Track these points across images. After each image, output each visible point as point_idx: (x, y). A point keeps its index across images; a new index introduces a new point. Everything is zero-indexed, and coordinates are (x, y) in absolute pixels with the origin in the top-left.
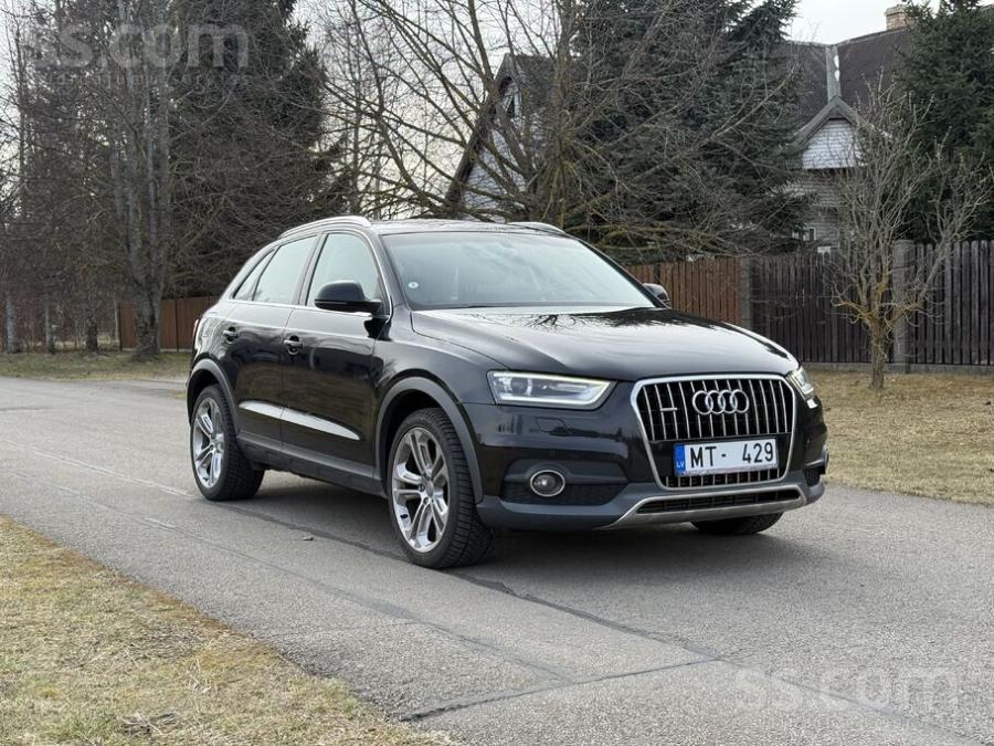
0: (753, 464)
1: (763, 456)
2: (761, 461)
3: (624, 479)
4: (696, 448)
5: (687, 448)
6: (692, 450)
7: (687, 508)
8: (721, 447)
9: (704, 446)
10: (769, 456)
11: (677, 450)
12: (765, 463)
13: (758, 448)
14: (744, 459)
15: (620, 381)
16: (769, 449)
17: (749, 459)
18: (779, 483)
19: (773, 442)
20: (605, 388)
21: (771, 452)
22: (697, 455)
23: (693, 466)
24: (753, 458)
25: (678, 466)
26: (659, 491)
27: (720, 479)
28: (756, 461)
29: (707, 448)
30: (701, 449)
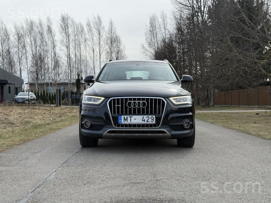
0: (146, 122)
1: (150, 120)
2: (149, 121)
3: (104, 124)
4: (126, 117)
5: (123, 117)
6: (124, 117)
7: (123, 133)
8: (134, 117)
9: (128, 116)
10: (152, 120)
11: (119, 117)
12: (150, 122)
13: (148, 118)
14: (143, 121)
15: (107, 98)
16: (152, 118)
17: (144, 121)
18: (157, 128)
19: (154, 116)
20: (103, 99)
21: (153, 119)
22: (126, 118)
23: (124, 121)
24: (146, 120)
25: (119, 121)
26: (113, 128)
27: (134, 126)
28: (147, 121)
29: (129, 117)
30: (127, 117)
